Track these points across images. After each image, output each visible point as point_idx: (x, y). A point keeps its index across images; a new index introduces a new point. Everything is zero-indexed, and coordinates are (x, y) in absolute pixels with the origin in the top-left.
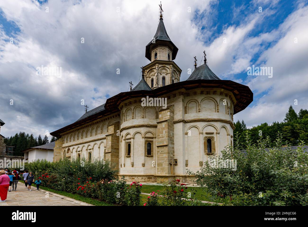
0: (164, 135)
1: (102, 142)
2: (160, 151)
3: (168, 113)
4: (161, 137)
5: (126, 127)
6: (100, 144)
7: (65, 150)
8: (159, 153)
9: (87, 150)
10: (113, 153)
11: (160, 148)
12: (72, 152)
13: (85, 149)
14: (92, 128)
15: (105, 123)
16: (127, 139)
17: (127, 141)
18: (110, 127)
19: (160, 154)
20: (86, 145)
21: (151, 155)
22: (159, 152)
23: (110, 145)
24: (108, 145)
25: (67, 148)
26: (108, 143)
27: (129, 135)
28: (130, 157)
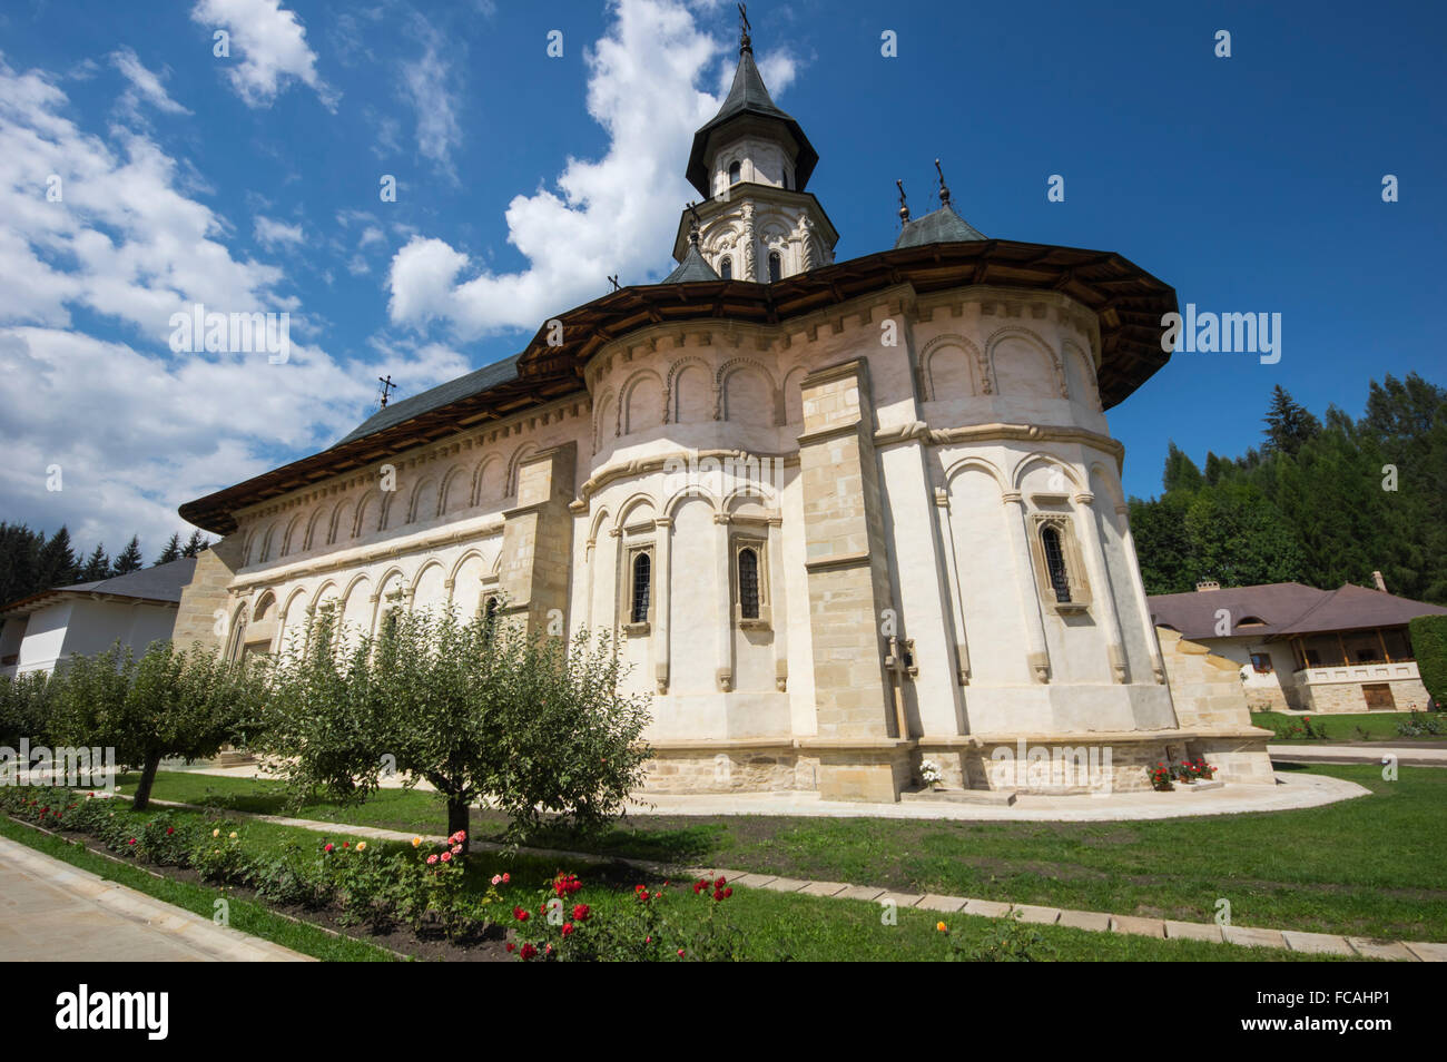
0: (845, 502)
1: (471, 555)
2: (828, 595)
3: (853, 390)
4: (825, 517)
5: (630, 463)
6: (459, 565)
7: (244, 604)
8: (821, 604)
9: (377, 598)
10: (539, 612)
11: (823, 576)
12: (285, 615)
13: (365, 591)
14: (419, 481)
15: (497, 449)
16: (633, 531)
17: (629, 540)
18: (525, 472)
19: (827, 609)
20: (376, 571)
21: (757, 617)
22: (821, 597)
23: (528, 564)
24: (514, 567)
25: (259, 592)
26: (516, 552)
27: (643, 508)
28: (647, 631)
